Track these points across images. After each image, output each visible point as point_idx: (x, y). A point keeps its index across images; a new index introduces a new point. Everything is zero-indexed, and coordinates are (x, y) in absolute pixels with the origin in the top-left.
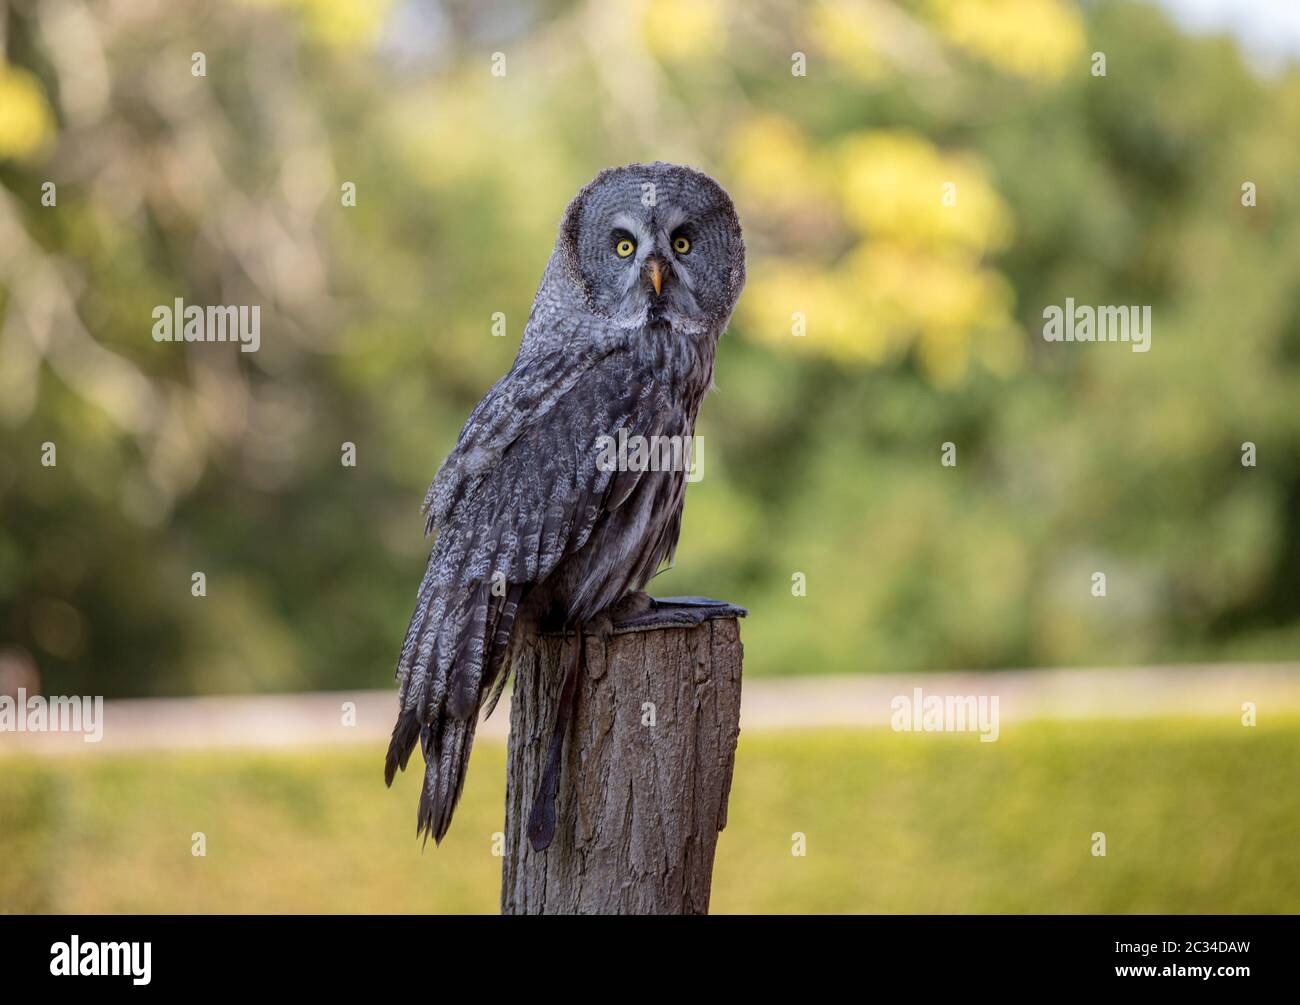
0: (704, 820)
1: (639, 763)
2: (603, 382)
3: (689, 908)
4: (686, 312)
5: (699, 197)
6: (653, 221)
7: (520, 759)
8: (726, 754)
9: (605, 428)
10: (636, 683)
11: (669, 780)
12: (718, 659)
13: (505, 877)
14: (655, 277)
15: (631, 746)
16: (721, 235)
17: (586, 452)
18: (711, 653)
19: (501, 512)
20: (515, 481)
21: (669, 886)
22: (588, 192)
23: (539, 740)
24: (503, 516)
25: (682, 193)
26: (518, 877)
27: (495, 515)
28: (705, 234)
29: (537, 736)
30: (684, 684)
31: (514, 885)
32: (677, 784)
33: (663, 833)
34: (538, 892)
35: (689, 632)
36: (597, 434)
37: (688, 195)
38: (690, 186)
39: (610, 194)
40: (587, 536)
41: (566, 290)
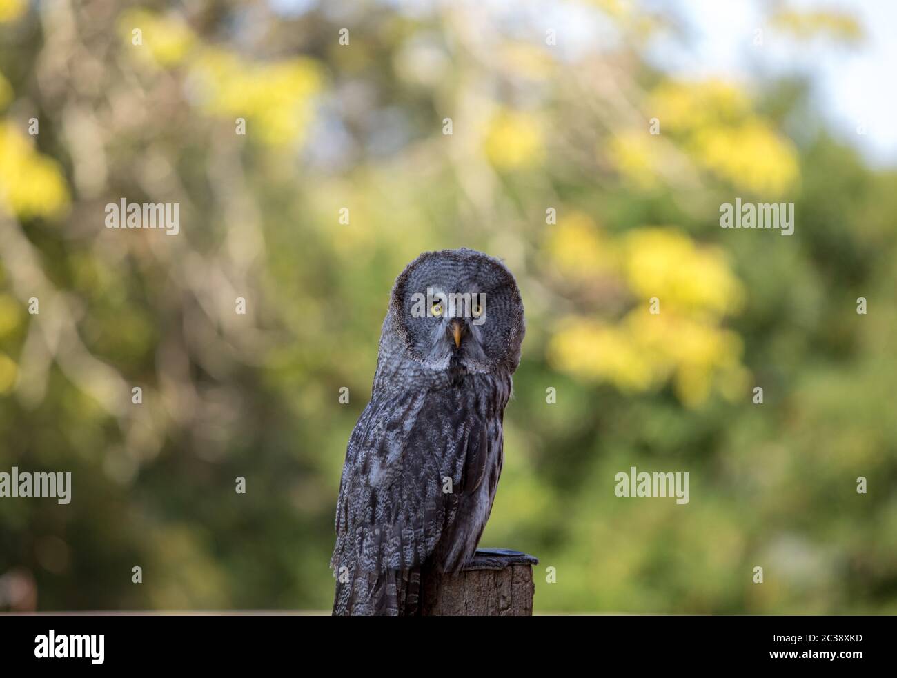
2: (441, 402)
4: (477, 358)
5: (491, 276)
9: (452, 437)
10: (457, 608)
12: (516, 593)
14: (456, 334)
16: (505, 303)
17: (443, 457)
18: (511, 589)
19: (397, 515)
20: (401, 490)
22: (412, 268)
24: (398, 518)
25: (479, 274)
27: (393, 518)
28: (494, 302)
30: (491, 610)
35: (497, 573)
36: (447, 443)
37: (483, 275)
38: (485, 269)
39: (427, 271)
40: (454, 515)
41: (392, 342)
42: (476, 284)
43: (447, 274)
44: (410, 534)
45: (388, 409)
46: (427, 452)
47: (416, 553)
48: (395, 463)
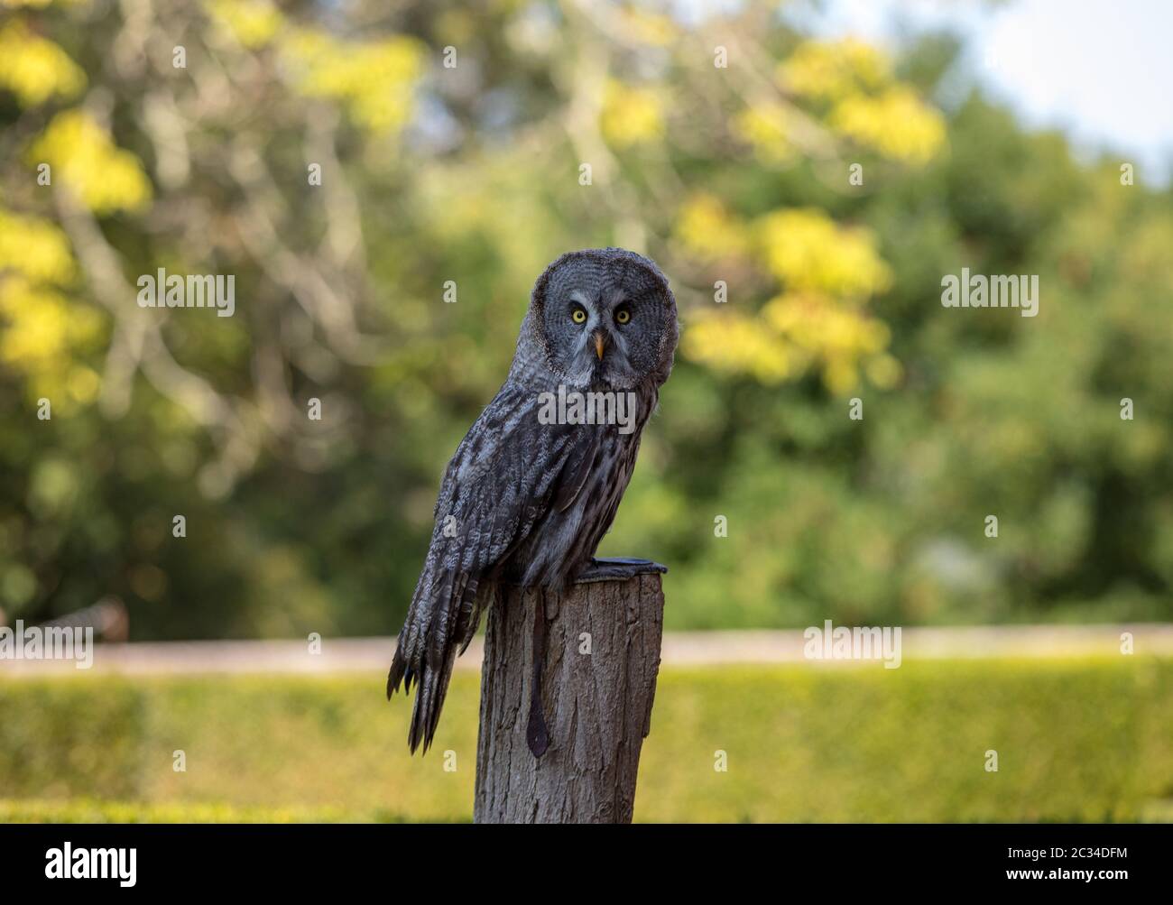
0: (632, 729)
1: (582, 684)
3: (619, 796)
4: (623, 371)
5: (639, 281)
6: (601, 299)
7: (491, 680)
8: (650, 679)
9: (546, 446)
10: (581, 622)
11: (606, 698)
12: (645, 605)
13: (478, 771)
14: (599, 346)
15: (577, 671)
16: (654, 309)
17: (531, 464)
18: (639, 601)
19: (470, 514)
21: (604, 779)
22: (553, 269)
23: (506, 666)
25: (625, 278)
26: (489, 771)
28: (642, 308)
29: (505, 662)
30: (618, 624)
31: (485, 777)
32: (611, 702)
33: (600, 739)
34: (505, 781)
35: (623, 584)
36: (539, 452)
37: (630, 279)
38: (632, 273)
39: (569, 273)
40: (528, 529)
41: (531, 349)
42: (622, 290)
43: (591, 279)
44: (476, 536)
45: (498, 403)
46: (516, 455)
47: (477, 558)
48: (484, 462)
